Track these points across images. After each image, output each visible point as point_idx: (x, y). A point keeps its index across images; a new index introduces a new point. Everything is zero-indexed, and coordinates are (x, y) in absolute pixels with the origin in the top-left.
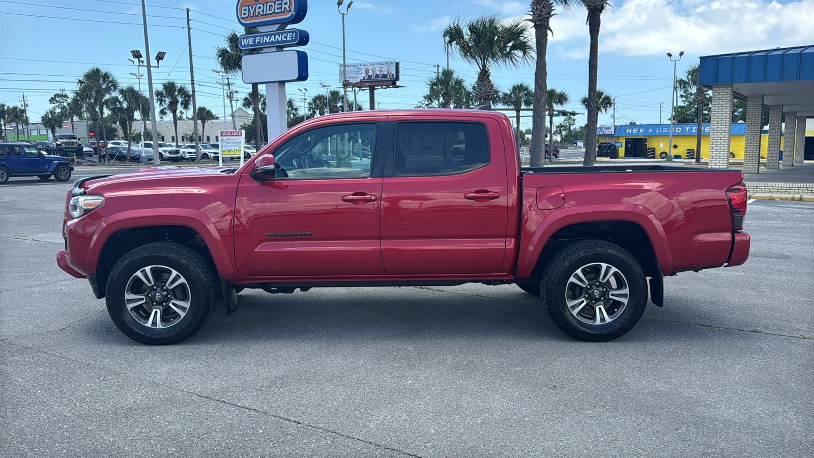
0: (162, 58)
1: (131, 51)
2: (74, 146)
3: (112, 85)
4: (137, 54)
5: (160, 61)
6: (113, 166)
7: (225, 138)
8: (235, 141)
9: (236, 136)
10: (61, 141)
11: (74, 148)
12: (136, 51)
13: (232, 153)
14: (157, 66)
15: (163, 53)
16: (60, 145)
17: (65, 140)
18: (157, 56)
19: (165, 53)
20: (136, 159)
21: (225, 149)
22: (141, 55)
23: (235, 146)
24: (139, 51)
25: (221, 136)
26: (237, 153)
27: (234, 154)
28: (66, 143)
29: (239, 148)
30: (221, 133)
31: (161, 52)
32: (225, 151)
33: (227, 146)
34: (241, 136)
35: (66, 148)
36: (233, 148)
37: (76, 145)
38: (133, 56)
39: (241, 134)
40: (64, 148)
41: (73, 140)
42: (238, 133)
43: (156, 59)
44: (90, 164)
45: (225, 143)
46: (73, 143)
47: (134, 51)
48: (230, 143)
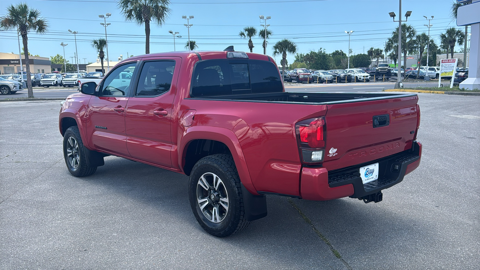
0: (409, 15)
1: (389, 13)
2: (385, 71)
3: (412, 33)
4: (392, 15)
5: (408, 17)
6: (406, 82)
7: (444, 64)
8: (450, 66)
9: (452, 62)
10: (379, 67)
11: (385, 72)
12: (392, 13)
13: (448, 74)
14: (406, 20)
15: (410, 12)
16: (378, 70)
17: (381, 67)
18: (406, 14)
19: (411, 12)
20: (422, 78)
21: (443, 71)
22: (395, 15)
23: (450, 69)
24: (393, 12)
25: (442, 63)
26: (450, 74)
27: (448, 75)
28: (381, 69)
29: (452, 71)
30: (442, 60)
31: (409, 12)
32: (443, 73)
33: (445, 69)
34: (455, 62)
35: (381, 72)
36: (448, 71)
37: (387, 70)
38: (390, 16)
39: (455, 61)
40: (380, 72)
41: (385, 67)
42: (453, 61)
43: (405, 16)
44: (393, 80)
45: (443, 68)
46: (385, 69)
47: (390, 13)
48: (447, 67)
